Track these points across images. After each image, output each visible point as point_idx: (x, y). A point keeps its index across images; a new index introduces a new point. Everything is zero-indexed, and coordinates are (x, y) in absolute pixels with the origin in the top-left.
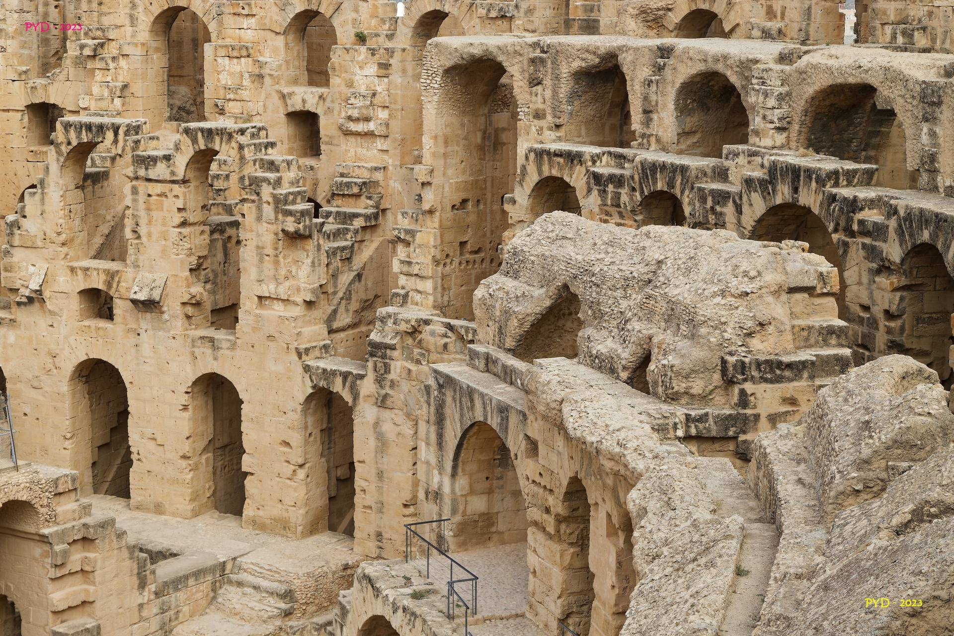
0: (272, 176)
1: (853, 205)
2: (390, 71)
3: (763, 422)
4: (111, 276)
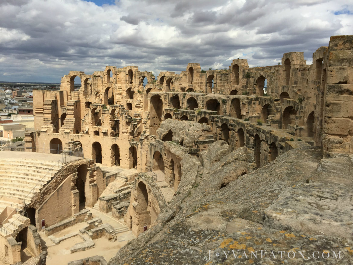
0: (124, 113)
1: (214, 118)
2: (143, 97)
3: (201, 150)
4: (99, 129)
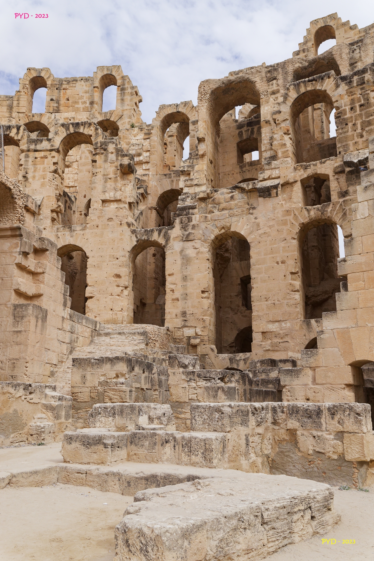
2: (151, 136)
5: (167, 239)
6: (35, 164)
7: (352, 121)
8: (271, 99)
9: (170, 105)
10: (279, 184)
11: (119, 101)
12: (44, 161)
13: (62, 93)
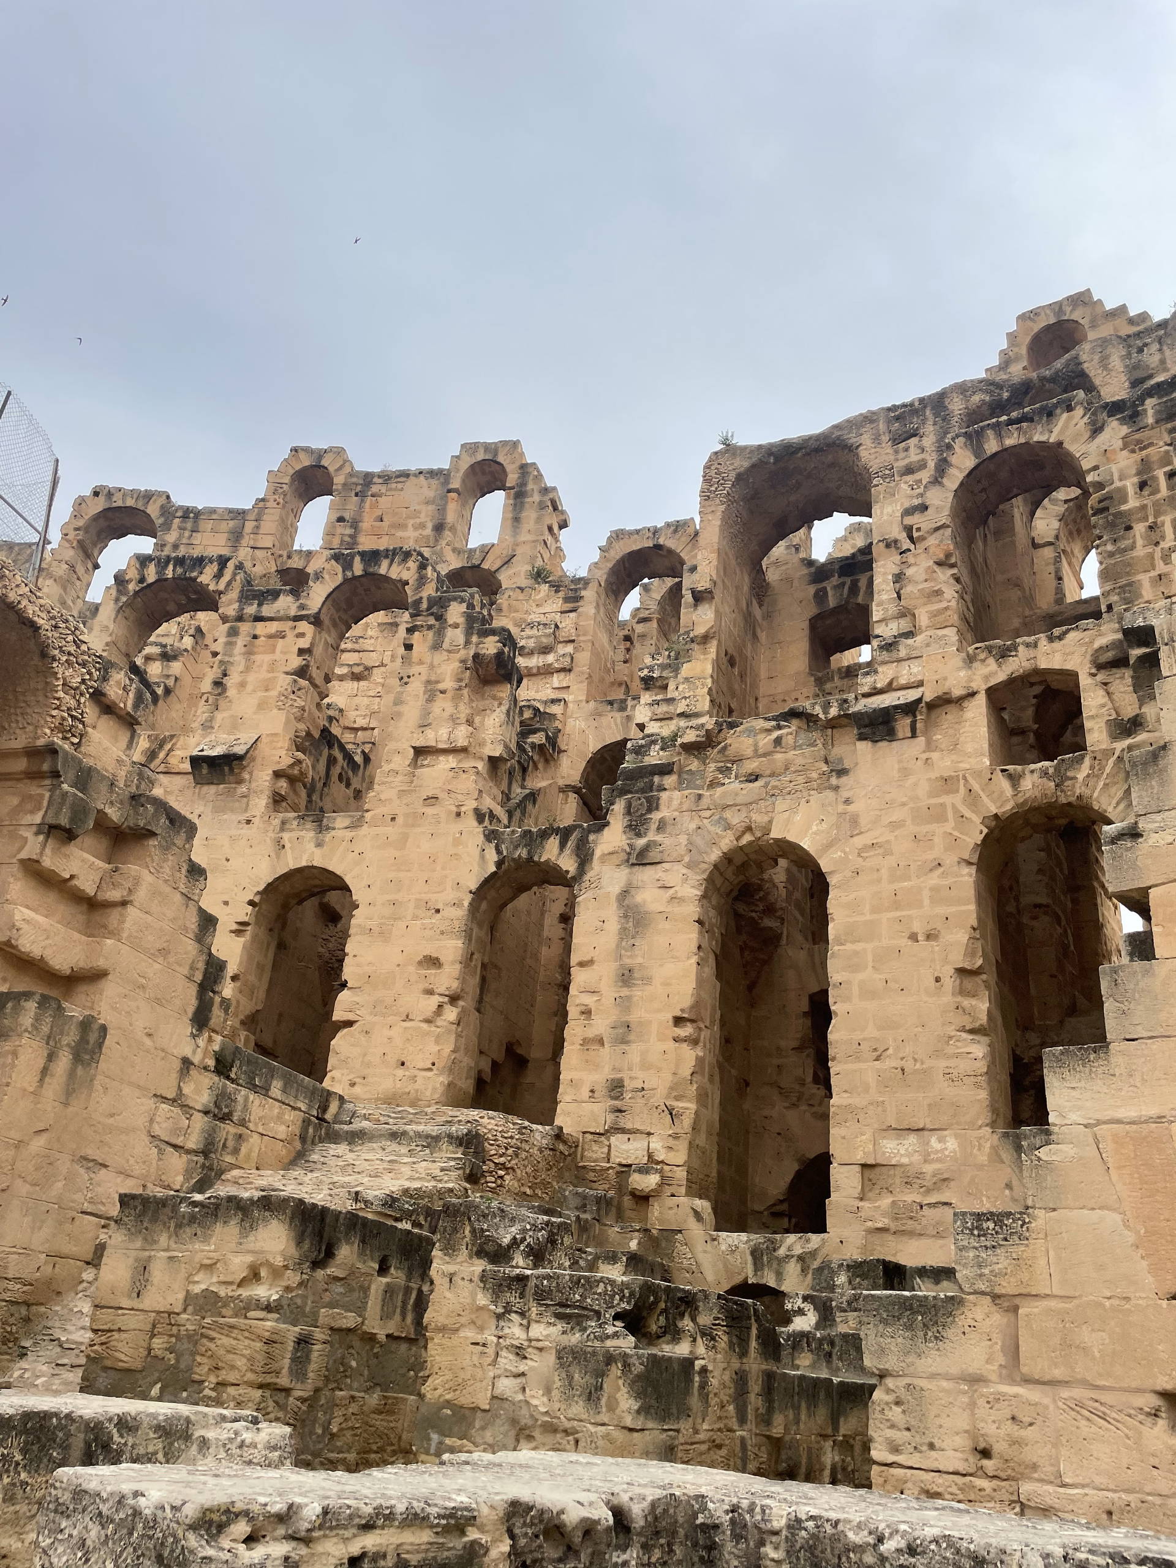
2: (579, 604)
4: (160, 742)
5: (584, 857)
6: (249, 652)
7: (1146, 519)
8: (904, 486)
9: (638, 532)
10: (919, 700)
11: (509, 522)
12: (274, 647)
13: (367, 505)
